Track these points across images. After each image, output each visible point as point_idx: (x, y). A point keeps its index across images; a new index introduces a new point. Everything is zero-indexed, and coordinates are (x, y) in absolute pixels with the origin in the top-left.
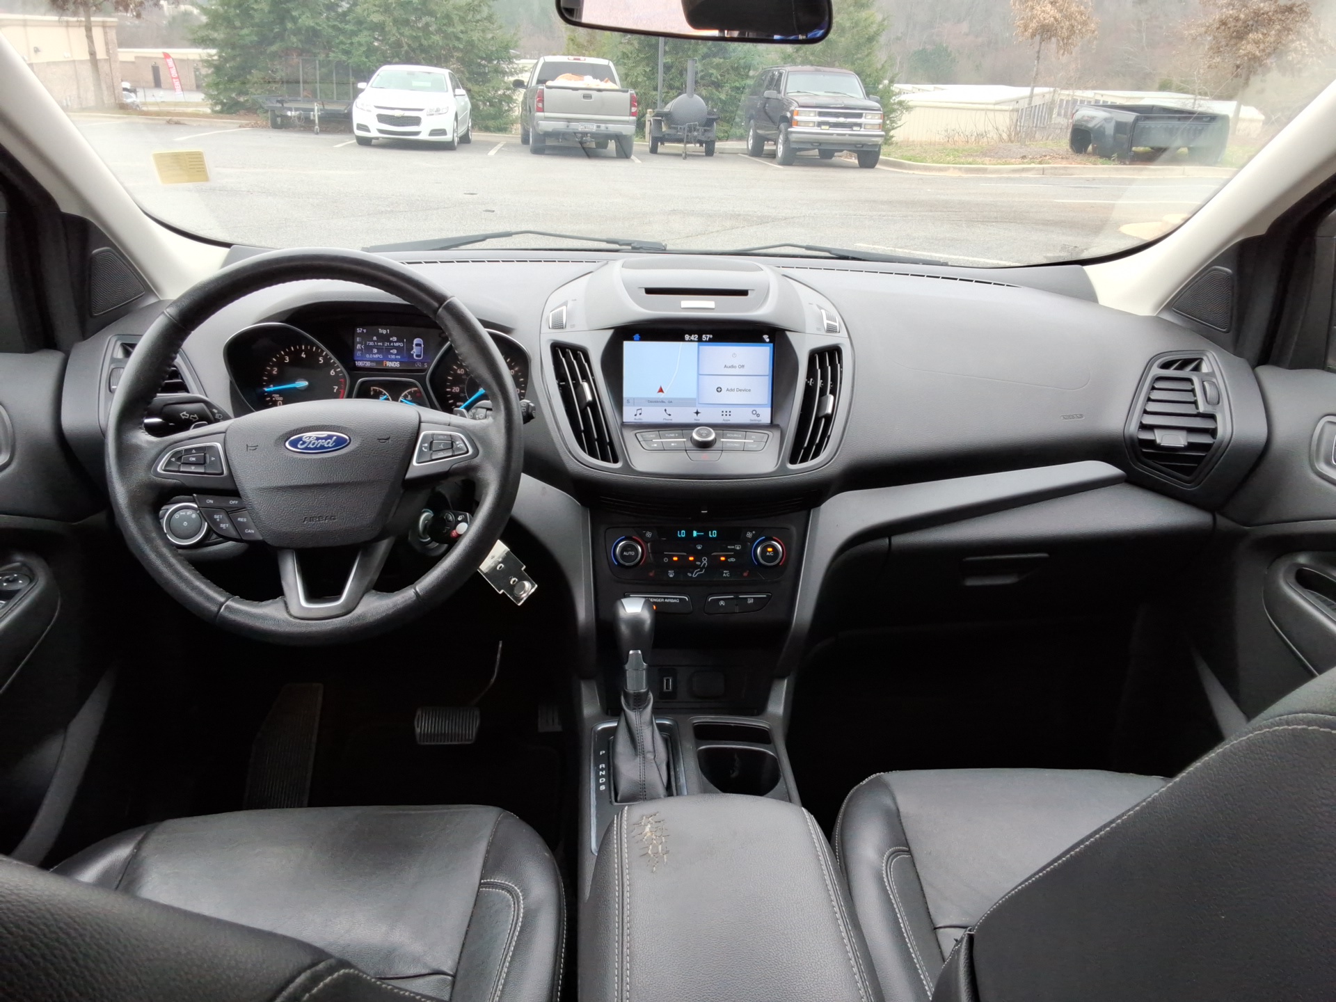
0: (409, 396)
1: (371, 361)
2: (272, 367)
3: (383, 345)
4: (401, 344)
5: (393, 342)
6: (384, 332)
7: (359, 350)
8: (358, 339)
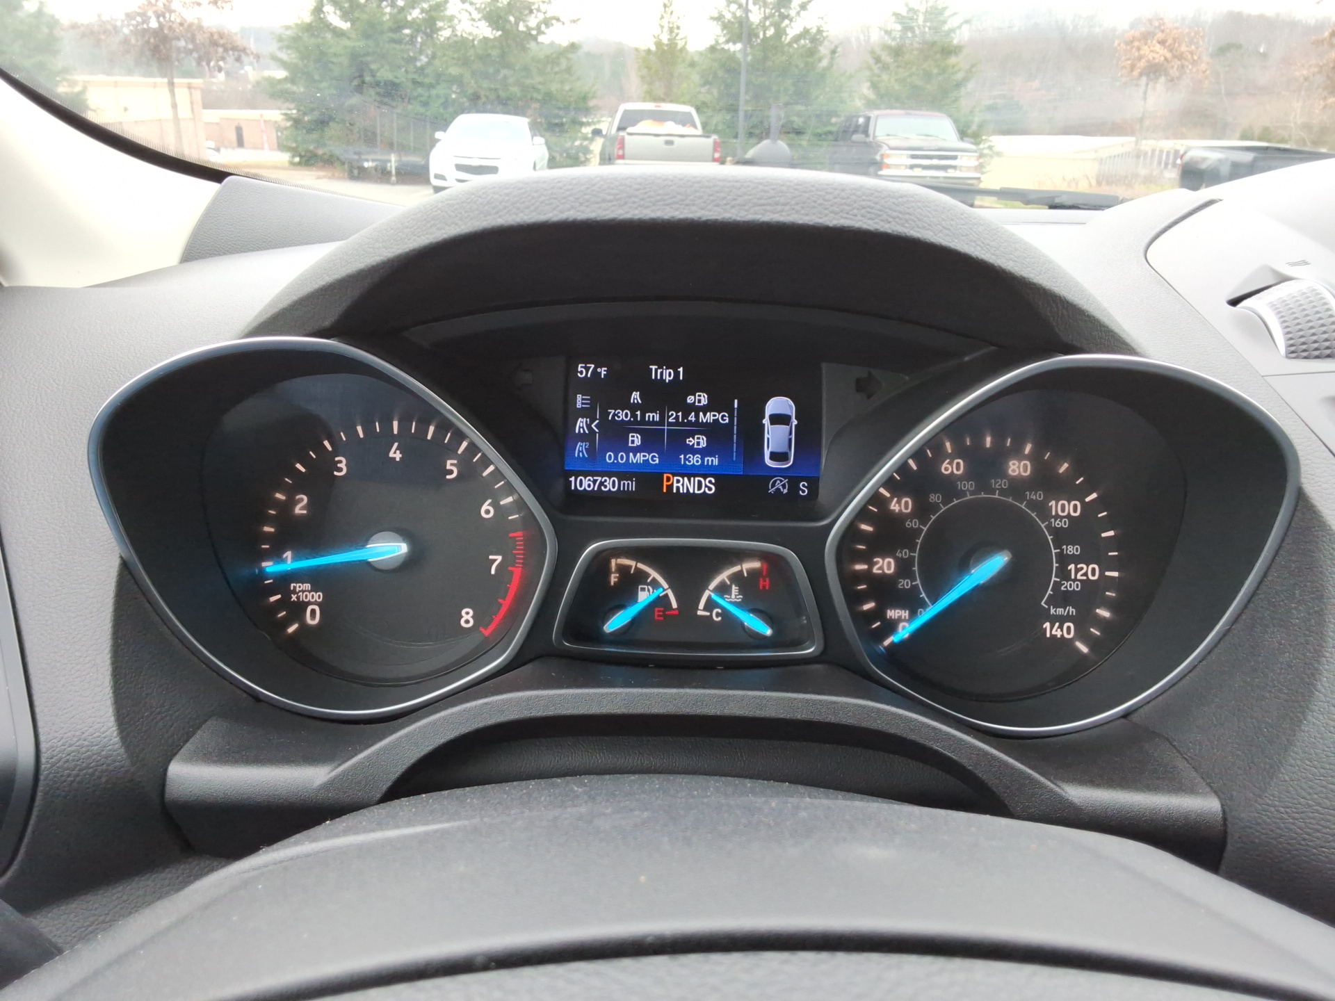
0: (735, 589)
1: (622, 476)
2: (291, 492)
3: (661, 422)
4: (723, 418)
5: (697, 410)
6: (668, 375)
7: (582, 437)
8: (580, 401)
